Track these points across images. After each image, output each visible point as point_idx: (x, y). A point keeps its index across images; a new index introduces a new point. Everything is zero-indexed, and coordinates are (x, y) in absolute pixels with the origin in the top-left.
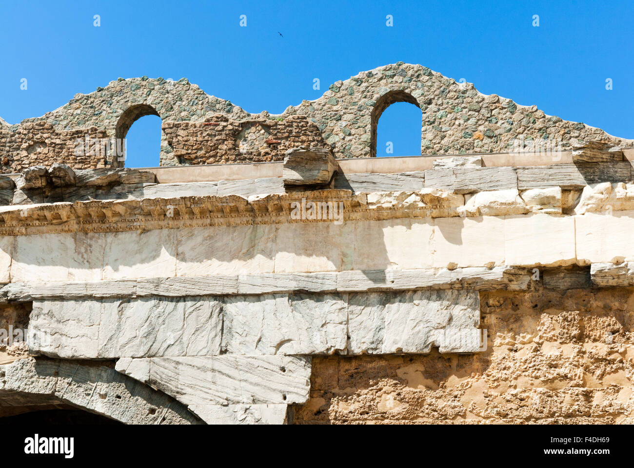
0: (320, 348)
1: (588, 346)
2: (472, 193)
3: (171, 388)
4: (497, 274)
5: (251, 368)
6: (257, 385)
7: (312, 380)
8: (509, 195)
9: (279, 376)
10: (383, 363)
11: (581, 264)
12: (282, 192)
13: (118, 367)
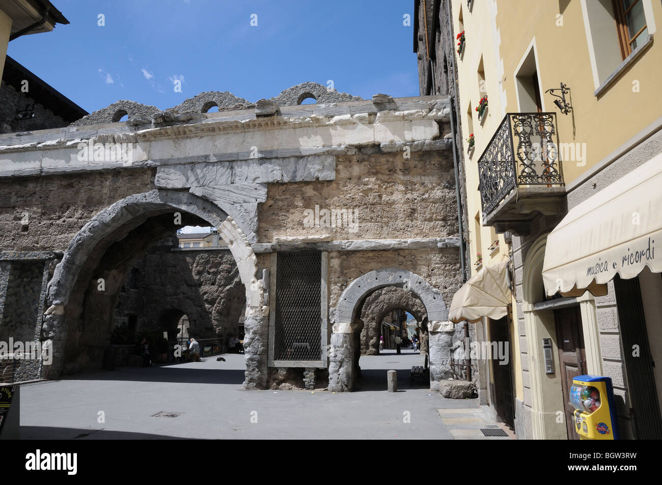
0: (271, 180)
1: (380, 177)
2: (332, 117)
3: (211, 198)
4: (342, 148)
5: (243, 189)
6: (245, 195)
7: (268, 193)
8: (348, 116)
9: (254, 192)
10: (296, 186)
11: (376, 143)
12: (255, 119)
13: (190, 191)
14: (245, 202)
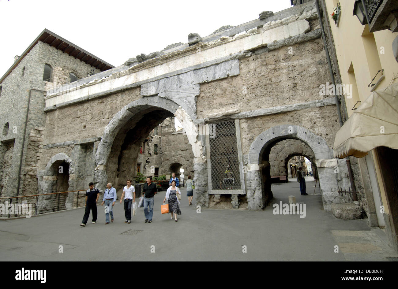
0: (201, 82)
1: (269, 66)
2: (234, 35)
3: (170, 97)
4: (242, 53)
5: (186, 90)
6: (188, 93)
7: (200, 89)
8: (244, 33)
9: (192, 90)
10: (216, 82)
11: (264, 45)
13: (159, 95)
14: (188, 97)
